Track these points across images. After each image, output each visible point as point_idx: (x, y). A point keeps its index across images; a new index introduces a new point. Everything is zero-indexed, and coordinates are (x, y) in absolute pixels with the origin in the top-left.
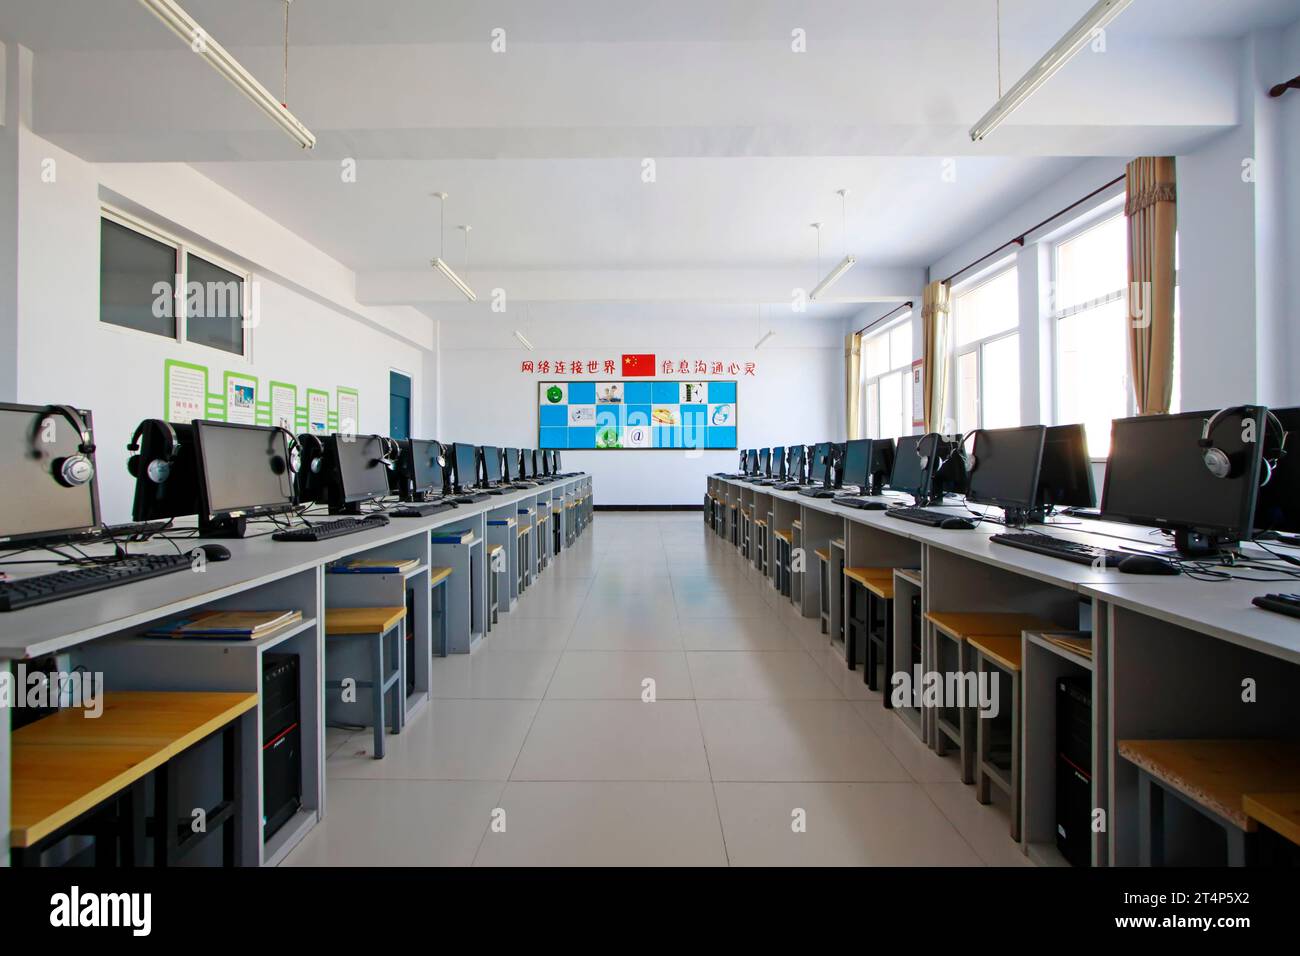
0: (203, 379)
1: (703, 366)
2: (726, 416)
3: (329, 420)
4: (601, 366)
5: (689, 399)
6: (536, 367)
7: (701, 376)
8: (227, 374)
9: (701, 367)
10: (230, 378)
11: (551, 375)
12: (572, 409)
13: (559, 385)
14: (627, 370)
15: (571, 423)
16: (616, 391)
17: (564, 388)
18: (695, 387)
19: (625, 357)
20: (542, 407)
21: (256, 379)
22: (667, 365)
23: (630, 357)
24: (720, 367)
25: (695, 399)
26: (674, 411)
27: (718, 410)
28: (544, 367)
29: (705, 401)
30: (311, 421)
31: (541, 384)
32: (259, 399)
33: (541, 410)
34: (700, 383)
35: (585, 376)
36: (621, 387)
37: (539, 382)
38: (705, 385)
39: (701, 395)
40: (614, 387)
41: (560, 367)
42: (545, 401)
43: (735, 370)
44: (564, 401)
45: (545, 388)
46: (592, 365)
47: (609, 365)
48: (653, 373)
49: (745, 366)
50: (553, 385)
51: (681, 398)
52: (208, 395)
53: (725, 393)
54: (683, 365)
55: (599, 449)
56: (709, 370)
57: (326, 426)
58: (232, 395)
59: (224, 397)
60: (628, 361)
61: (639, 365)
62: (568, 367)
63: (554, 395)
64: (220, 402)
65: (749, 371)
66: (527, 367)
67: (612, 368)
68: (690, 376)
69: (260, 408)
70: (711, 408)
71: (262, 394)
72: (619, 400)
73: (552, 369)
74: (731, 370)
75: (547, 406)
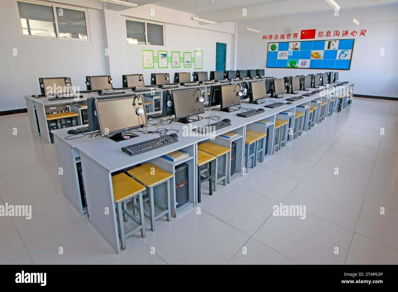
0: (152, 53)
1: (338, 33)
2: (346, 55)
3: (191, 60)
4: (292, 36)
5: (329, 48)
6: (268, 37)
7: (336, 37)
8: (158, 51)
9: (337, 33)
10: (159, 52)
11: (273, 40)
12: (280, 53)
13: (275, 44)
14: (303, 37)
15: (279, 58)
16: (297, 45)
17: (277, 45)
18: (333, 42)
19: (302, 31)
20: (269, 52)
21: (167, 52)
22: (321, 34)
23: (304, 31)
24: (347, 33)
25: (332, 48)
26: (321, 53)
27: (342, 52)
28: (271, 37)
29: (337, 48)
30: (185, 60)
31: (269, 44)
32: (168, 56)
33: (269, 53)
34: (335, 40)
35: (286, 40)
36: (299, 44)
37: (268, 43)
38: (338, 42)
39: (335, 46)
40: (296, 44)
41: (276, 37)
42: (270, 50)
43: (354, 34)
44: (277, 50)
45: (270, 45)
46: (289, 35)
47: (296, 35)
48: (314, 38)
49: (360, 32)
50: (273, 44)
51: (325, 48)
52: (154, 57)
53: (348, 45)
54: (328, 33)
55: (288, 68)
56: (341, 34)
57: (190, 62)
58: (160, 56)
59: (158, 57)
60: (304, 33)
61: (309, 34)
62: (279, 36)
63: (273, 48)
64: (157, 58)
65: (363, 33)
66: (264, 37)
67: (297, 36)
68: (332, 38)
69: (168, 59)
70: (339, 52)
71: (169, 55)
72: (298, 49)
73: (273, 38)
74: (352, 34)
75: (270, 52)
